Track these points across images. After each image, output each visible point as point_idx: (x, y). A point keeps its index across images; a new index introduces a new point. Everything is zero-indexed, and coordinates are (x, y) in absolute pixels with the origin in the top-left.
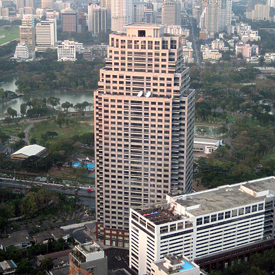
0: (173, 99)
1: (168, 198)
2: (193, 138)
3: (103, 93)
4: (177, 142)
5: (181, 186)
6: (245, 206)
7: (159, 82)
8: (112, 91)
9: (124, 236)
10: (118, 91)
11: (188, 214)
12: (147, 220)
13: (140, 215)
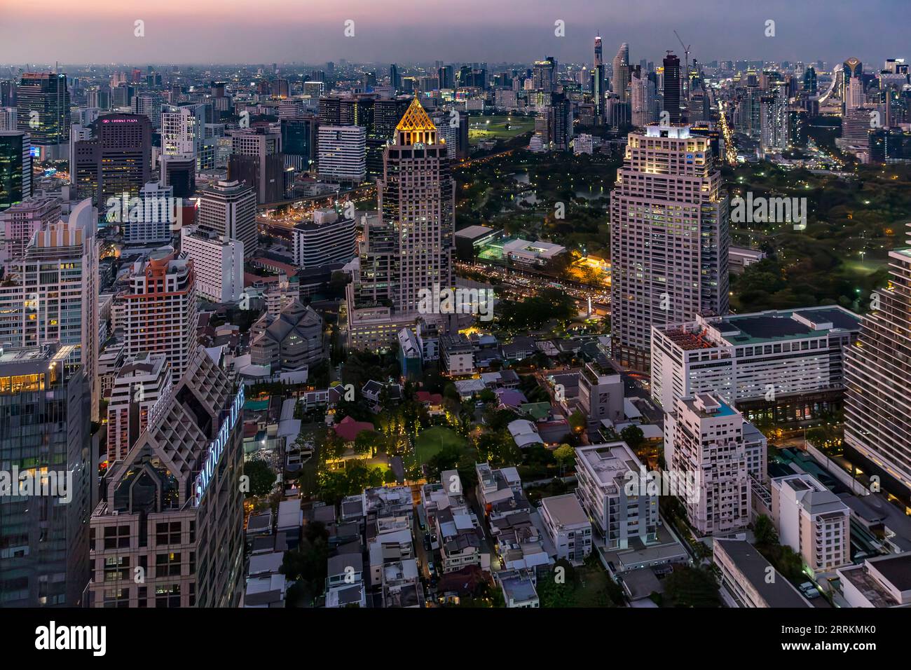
0: (702, 205)
1: (698, 318)
2: (727, 250)
3: (620, 193)
4: (707, 260)
5: (715, 306)
6: (800, 340)
7: (684, 185)
8: (631, 192)
9: (644, 358)
10: (637, 192)
11: (725, 342)
12: (673, 344)
13: (664, 336)
